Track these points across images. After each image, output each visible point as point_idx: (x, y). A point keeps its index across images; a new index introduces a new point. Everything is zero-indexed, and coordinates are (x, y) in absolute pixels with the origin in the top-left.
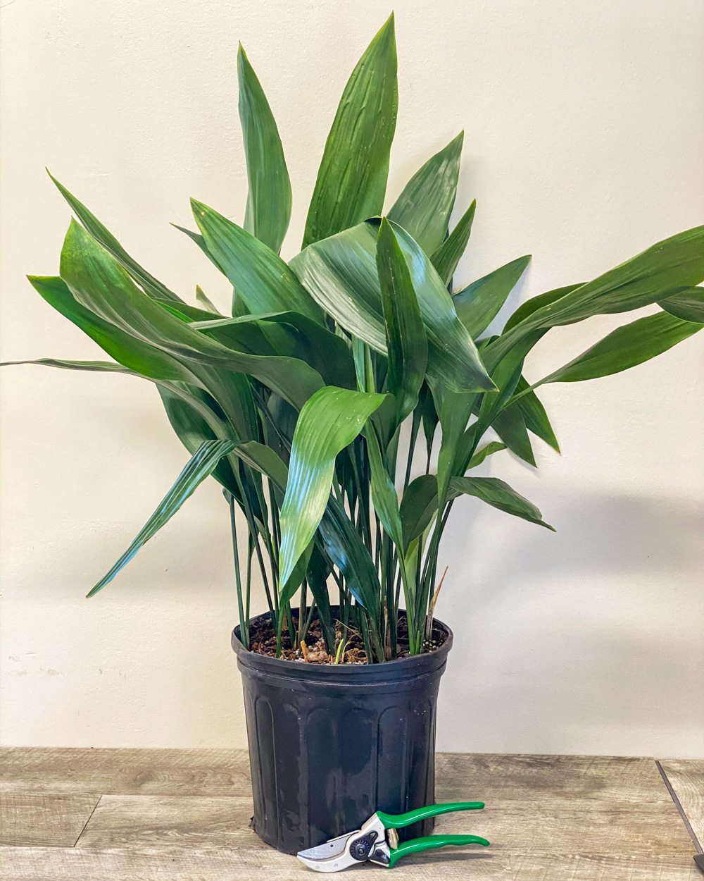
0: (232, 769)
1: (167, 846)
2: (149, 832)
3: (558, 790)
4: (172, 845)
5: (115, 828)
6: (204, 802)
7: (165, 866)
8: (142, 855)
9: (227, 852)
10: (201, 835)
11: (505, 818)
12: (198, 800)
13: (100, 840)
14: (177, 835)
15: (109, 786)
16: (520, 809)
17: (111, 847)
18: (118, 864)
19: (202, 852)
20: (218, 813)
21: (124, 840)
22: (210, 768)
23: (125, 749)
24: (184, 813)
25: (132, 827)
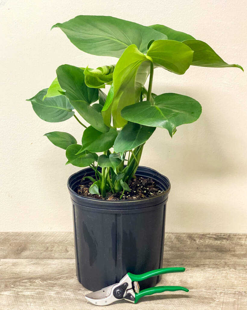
1: (36, 289)
2: (26, 281)
4: (38, 289)
6: (53, 263)
7: (35, 302)
8: (22, 295)
9: (68, 293)
10: (53, 282)
12: (50, 261)
14: (40, 282)
18: (10, 302)
19: (54, 292)
20: (61, 269)
21: (12, 286)
24: (43, 269)
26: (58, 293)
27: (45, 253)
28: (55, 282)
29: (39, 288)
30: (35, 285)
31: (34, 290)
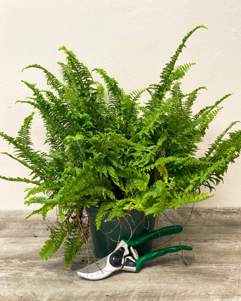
26: (38, 273)
27: (26, 232)
28: (36, 262)
29: (16, 268)
30: (11, 265)
31: (9, 271)
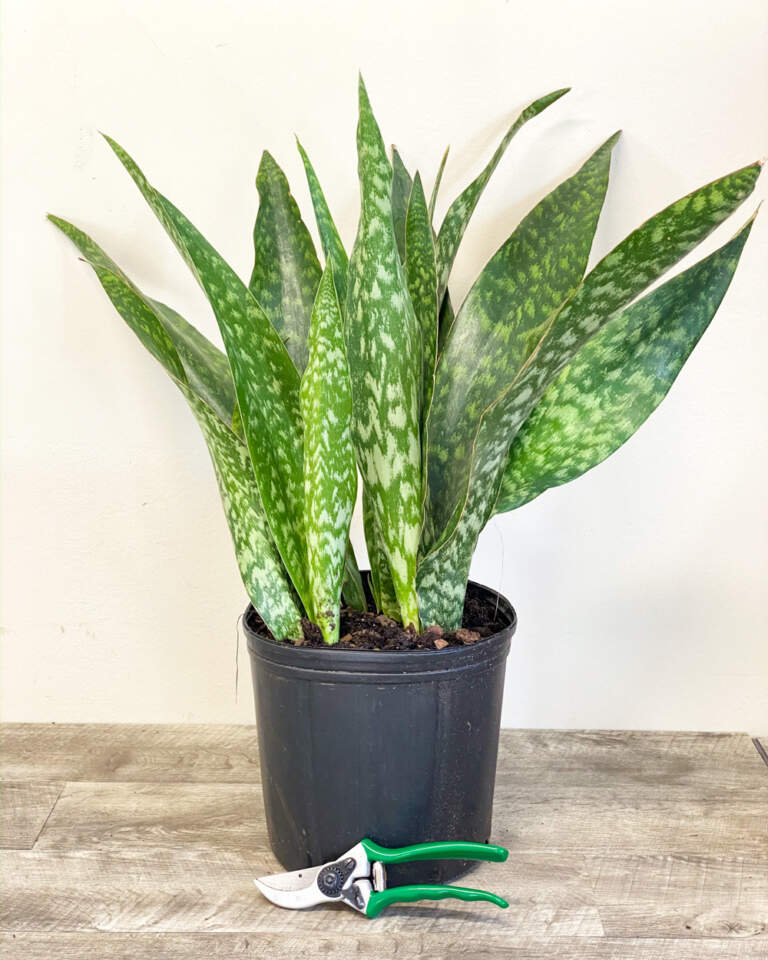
0: (230, 749)
3: (636, 774)
5: (84, 824)
11: (574, 809)
13: (64, 840)
15: (76, 771)
16: (591, 798)
17: (77, 849)
22: (203, 748)
23: (96, 725)
25: (104, 823)
